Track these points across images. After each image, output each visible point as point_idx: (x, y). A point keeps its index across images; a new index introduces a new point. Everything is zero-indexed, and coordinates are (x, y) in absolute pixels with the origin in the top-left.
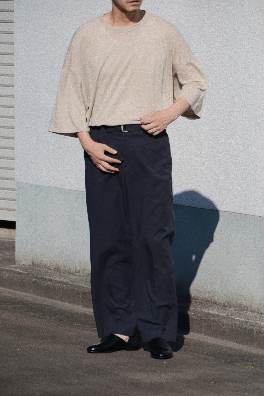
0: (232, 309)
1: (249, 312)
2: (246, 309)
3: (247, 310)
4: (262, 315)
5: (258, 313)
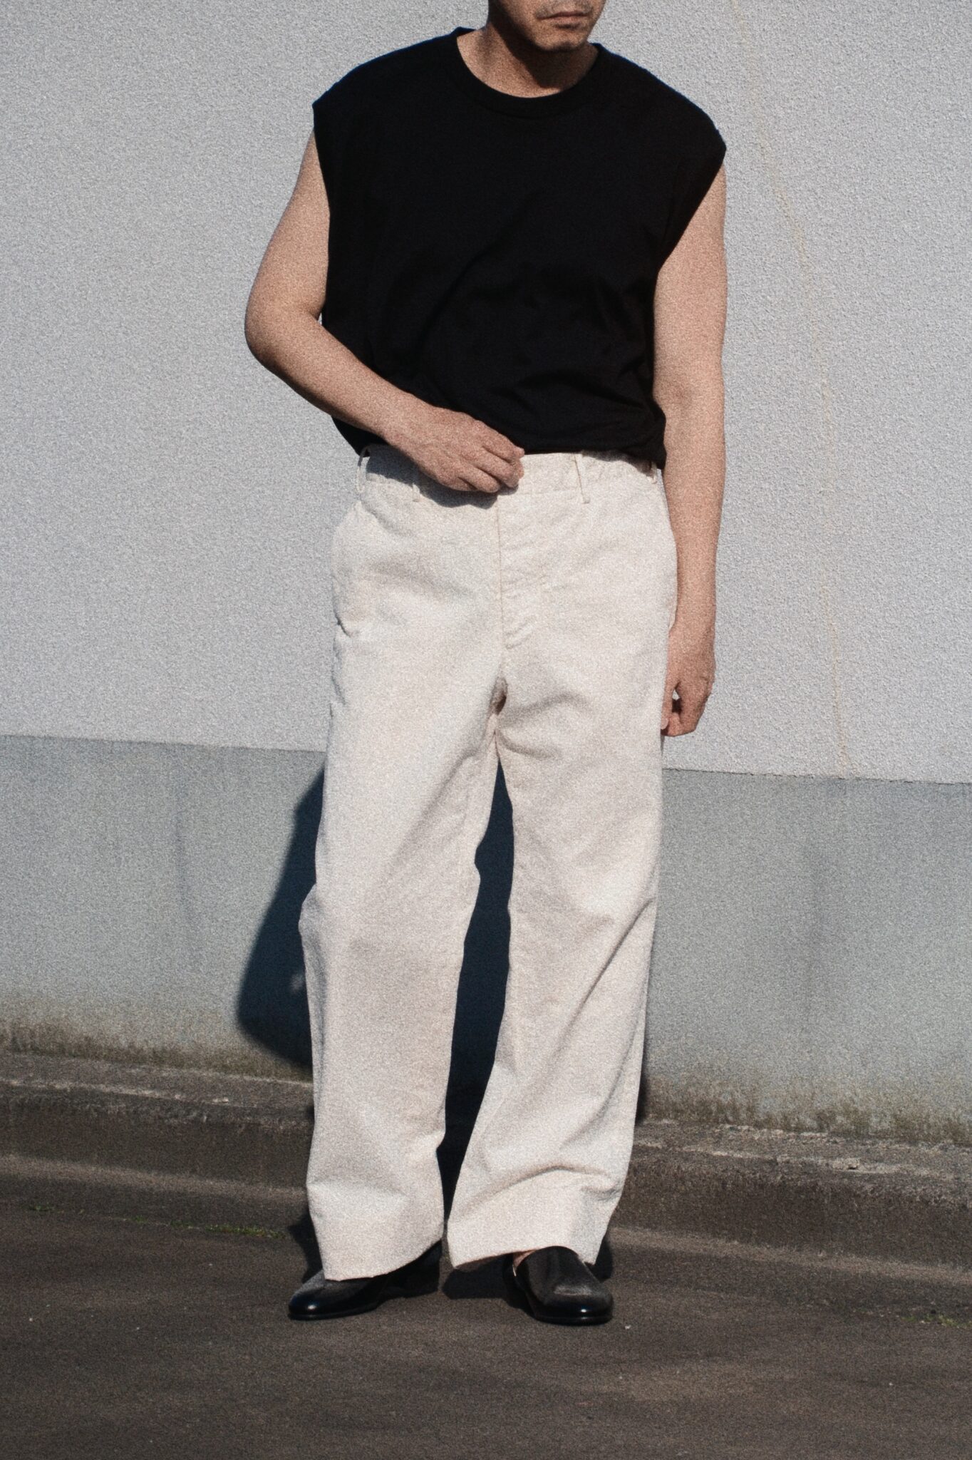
0: (665, 1121)
1: (745, 1128)
2: (730, 1118)
3: (738, 1121)
4: (806, 1134)
5: (787, 1128)
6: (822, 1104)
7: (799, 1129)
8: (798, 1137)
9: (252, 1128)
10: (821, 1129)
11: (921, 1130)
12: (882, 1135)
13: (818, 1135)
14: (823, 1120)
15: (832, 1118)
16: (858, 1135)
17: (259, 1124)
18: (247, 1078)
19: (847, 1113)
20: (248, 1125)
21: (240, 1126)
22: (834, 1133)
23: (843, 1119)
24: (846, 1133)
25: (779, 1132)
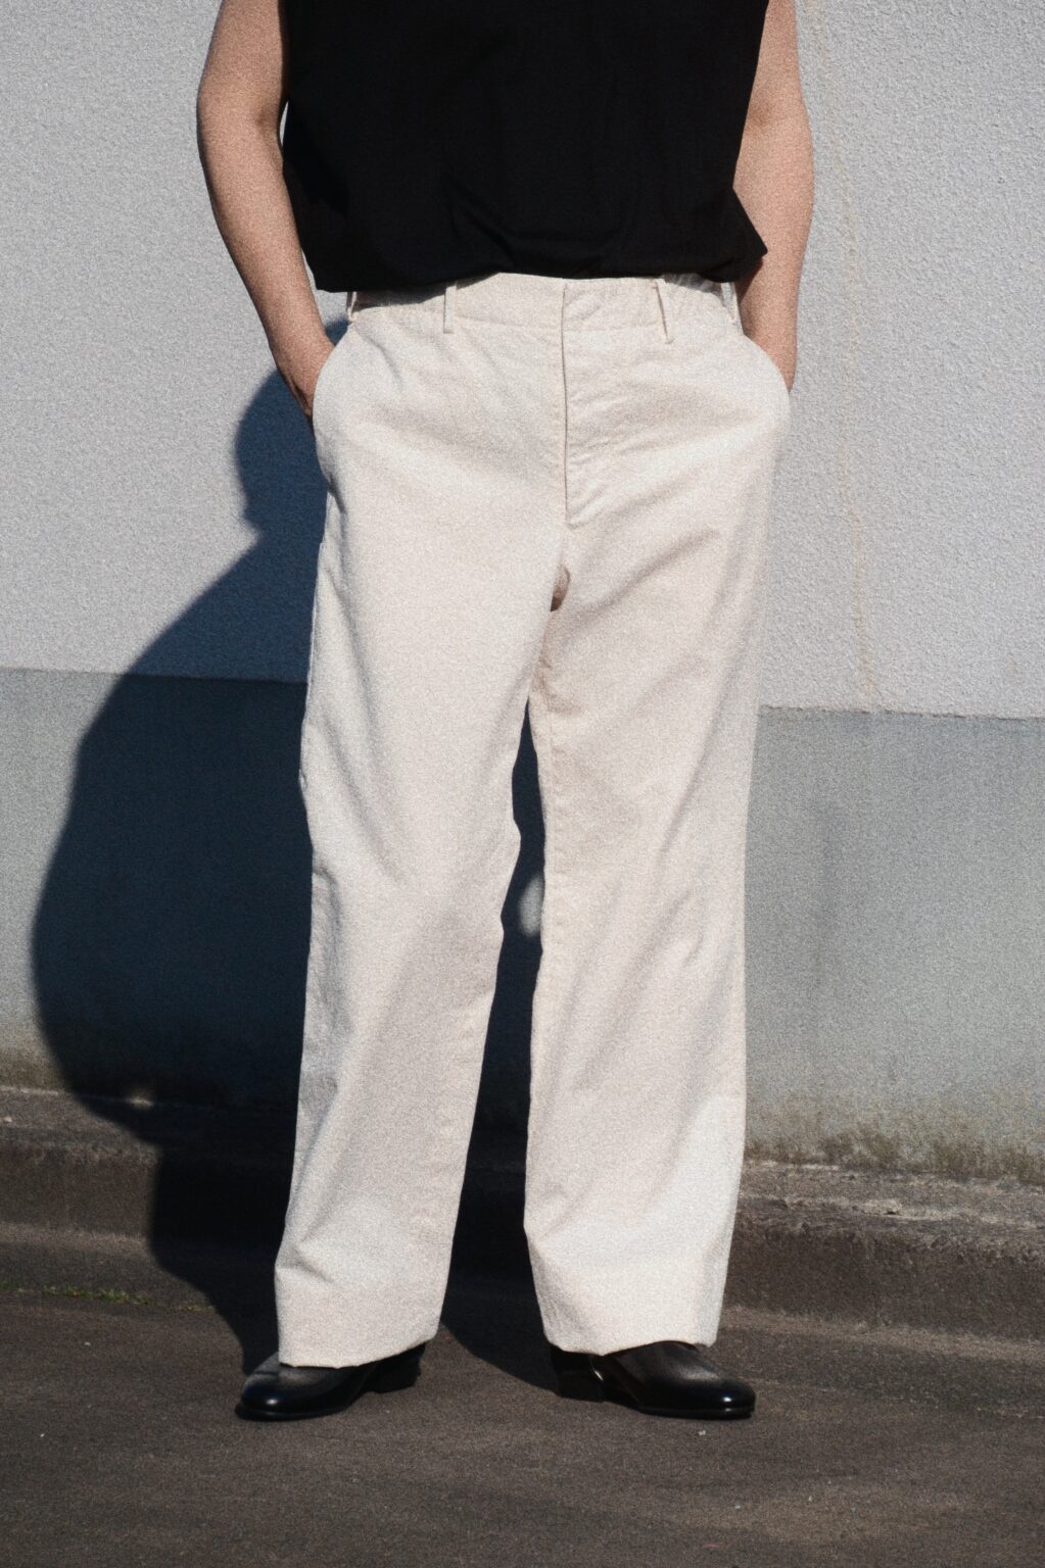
6: (833, 1127)
7: (799, 1160)
8: (799, 1171)
9: (55, 1158)
10: (830, 1161)
11: (972, 1162)
12: (916, 1170)
13: (827, 1168)
14: (834, 1150)
15: (847, 1147)
16: (883, 1169)
17: (66, 1151)
18: (25, 1091)
19: (867, 1142)
20: (49, 1153)
21: (39, 1155)
22: (849, 1167)
23: (862, 1148)
24: (865, 1165)
25: (771, 1164)
